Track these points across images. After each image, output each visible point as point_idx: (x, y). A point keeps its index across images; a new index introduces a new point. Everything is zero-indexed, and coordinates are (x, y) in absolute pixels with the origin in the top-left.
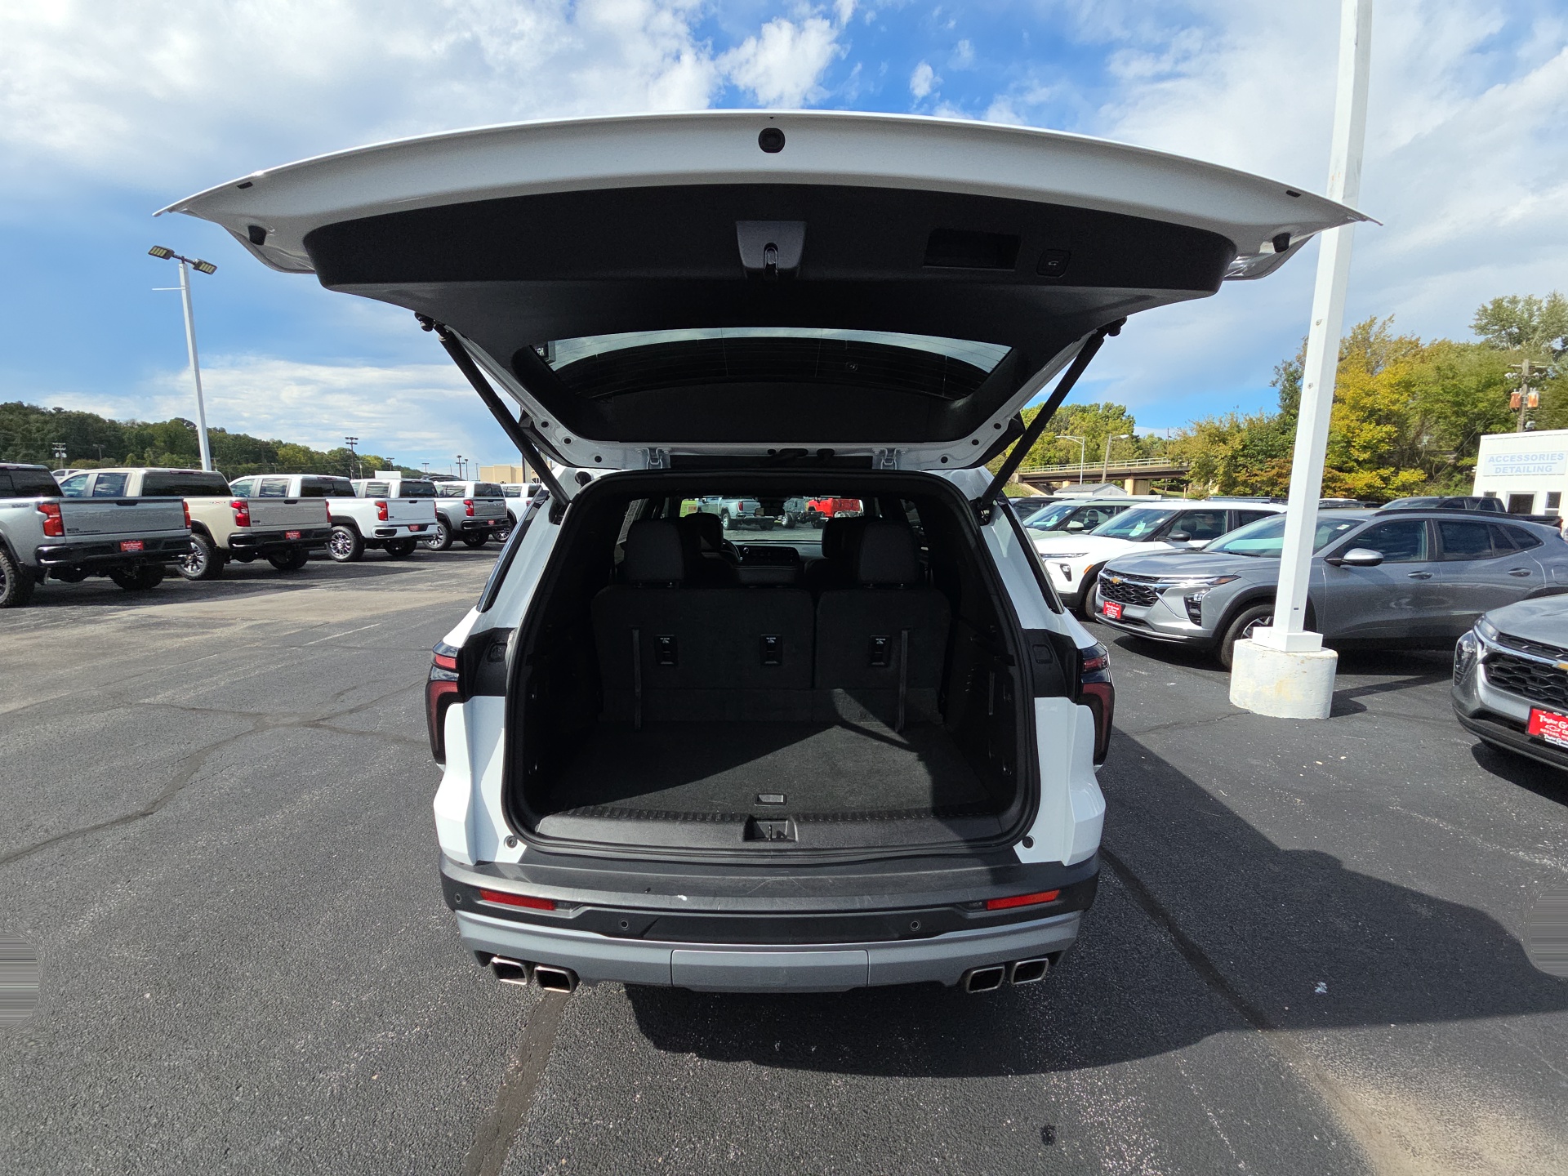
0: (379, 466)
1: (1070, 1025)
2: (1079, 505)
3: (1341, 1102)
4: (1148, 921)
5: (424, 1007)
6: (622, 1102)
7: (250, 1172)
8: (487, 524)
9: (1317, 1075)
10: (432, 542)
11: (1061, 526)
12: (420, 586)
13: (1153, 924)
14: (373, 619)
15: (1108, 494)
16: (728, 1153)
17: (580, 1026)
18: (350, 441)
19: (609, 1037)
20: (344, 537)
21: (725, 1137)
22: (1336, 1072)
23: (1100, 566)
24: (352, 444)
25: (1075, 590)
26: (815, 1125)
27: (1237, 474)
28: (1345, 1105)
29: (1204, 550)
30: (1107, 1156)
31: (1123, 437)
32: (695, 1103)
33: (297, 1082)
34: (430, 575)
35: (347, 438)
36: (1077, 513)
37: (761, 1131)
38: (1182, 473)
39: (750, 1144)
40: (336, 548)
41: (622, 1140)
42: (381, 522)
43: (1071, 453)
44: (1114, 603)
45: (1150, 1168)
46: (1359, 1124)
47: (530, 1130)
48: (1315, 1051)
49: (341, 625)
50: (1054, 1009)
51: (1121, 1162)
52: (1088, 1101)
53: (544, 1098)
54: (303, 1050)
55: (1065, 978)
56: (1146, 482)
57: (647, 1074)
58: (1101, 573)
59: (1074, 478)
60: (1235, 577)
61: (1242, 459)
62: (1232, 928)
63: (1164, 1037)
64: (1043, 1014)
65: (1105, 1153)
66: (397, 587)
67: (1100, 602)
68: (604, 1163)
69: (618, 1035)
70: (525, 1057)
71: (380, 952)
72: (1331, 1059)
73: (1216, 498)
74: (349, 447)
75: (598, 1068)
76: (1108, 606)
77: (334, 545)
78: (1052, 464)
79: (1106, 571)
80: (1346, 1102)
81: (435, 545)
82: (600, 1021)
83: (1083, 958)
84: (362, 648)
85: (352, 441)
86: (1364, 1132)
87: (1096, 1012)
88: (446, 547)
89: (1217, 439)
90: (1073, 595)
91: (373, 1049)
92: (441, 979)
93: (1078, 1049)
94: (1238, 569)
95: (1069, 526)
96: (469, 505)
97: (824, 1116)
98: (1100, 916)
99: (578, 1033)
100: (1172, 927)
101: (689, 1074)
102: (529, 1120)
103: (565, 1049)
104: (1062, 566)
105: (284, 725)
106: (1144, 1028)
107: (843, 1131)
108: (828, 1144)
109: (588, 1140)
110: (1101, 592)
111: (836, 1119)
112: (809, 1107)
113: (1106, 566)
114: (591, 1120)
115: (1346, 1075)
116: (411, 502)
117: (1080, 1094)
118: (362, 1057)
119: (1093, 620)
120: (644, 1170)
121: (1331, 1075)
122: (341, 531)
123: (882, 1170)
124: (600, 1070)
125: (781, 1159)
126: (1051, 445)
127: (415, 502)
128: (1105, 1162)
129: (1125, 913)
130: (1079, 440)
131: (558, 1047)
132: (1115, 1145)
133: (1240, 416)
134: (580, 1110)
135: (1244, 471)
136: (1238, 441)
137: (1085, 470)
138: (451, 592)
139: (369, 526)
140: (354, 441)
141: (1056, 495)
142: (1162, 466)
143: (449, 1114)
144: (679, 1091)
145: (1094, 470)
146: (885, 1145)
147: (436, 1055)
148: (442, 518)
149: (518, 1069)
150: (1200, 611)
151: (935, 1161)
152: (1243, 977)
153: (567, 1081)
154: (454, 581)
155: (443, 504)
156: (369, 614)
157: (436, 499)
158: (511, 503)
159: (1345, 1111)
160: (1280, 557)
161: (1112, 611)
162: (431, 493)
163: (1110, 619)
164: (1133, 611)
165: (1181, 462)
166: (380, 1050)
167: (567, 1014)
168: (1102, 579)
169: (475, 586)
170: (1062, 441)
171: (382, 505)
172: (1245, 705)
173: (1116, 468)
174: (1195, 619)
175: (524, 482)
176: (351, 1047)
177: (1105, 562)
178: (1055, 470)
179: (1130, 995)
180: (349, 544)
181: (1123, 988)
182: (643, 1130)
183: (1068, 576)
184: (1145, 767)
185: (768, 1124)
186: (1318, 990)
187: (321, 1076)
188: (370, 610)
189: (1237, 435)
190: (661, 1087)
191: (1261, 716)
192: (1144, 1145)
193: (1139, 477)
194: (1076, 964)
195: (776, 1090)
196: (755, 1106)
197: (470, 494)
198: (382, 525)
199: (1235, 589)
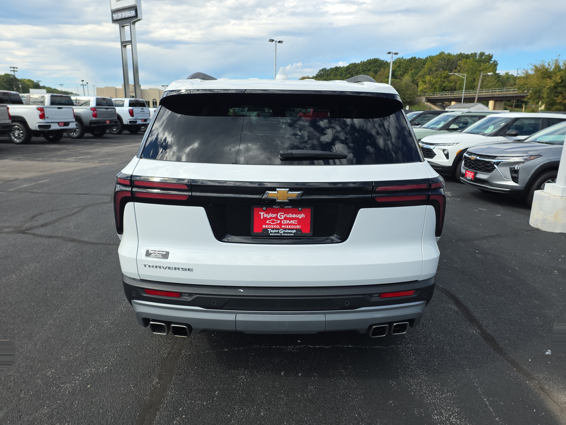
0: (31, 85)
1: (424, 366)
2: (457, 115)
3: (550, 398)
4: (468, 324)
5: (108, 359)
6: (209, 395)
7: (34, 424)
8: (105, 122)
9: (540, 387)
10: (72, 133)
11: (447, 128)
12: (69, 159)
13: (471, 326)
14: (45, 177)
15: (477, 108)
16: (260, 413)
17: (186, 366)
18: (12, 69)
19: (201, 370)
20: (18, 129)
21: (259, 407)
22: (549, 386)
23: (465, 150)
24: (14, 71)
25: (450, 164)
26: (300, 403)
27: (556, 98)
28: (552, 399)
29: (525, 141)
30: (435, 414)
31: (489, 74)
32: (244, 395)
33: (51, 388)
34: (74, 153)
35: (11, 67)
36: (456, 120)
37: (276, 405)
38: (524, 97)
39: (270, 410)
40: (14, 136)
41: (210, 409)
42: (41, 120)
43: (458, 84)
44: (471, 170)
45: (454, 419)
46: (557, 407)
47: (166, 406)
48: (540, 377)
49: (26, 180)
50: (417, 359)
51: (441, 417)
52: (429, 394)
53: (172, 394)
54: (51, 376)
55: (424, 347)
56: (502, 102)
57: (220, 384)
58: (465, 154)
59: (458, 100)
60: (539, 156)
61: (560, 88)
62: (510, 328)
63: (468, 371)
64: (411, 362)
65: (434, 413)
66: (55, 159)
67: (463, 171)
68: (203, 417)
69: (205, 370)
70: (160, 377)
71: (81, 336)
72: (548, 381)
73: (542, 111)
74: (12, 73)
75: (197, 382)
76: (467, 173)
77: (13, 134)
78: (446, 91)
79: (468, 153)
80: (552, 398)
81: (75, 135)
82: (196, 364)
83: (433, 339)
84: (41, 193)
85: (14, 69)
86: (559, 410)
87: (437, 361)
88: (81, 137)
89: (546, 76)
90: (449, 167)
91: (86, 375)
92: (114, 348)
93: (426, 375)
94: (541, 151)
95: (451, 127)
96: (94, 111)
97: (305, 400)
98: (444, 322)
99: (185, 369)
100: (480, 327)
101: (241, 384)
102: (166, 402)
103: (180, 375)
104: (444, 150)
105: (5, 232)
106: (459, 367)
107: (314, 405)
108: (307, 410)
109: (194, 409)
110: (464, 164)
111: (310, 401)
112: (298, 396)
113: (468, 150)
114: (195, 401)
115: (554, 387)
116: (59, 108)
117: (425, 392)
118: (81, 378)
119: (459, 181)
120: (222, 419)
121: (546, 387)
122: (16, 125)
123: (332, 419)
124: (198, 383)
125: (285, 415)
126: (446, 79)
127: (61, 108)
128: (434, 416)
129: (457, 321)
130: (462, 76)
131: (176, 374)
132: (439, 410)
133: (560, 61)
134: (190, 398)
135: (560, 96)
136: (559, 77)
137: (465, 95)
138: (88, 162)
139: (34, 123)
140: (15, 69)
141: (446, 110)
142: (512, 92)
143: (127, 400)
144: (236, 391)
145: (471, 94)
146: (333, 410)
147: (117, 377)
148: (78, 118)
149: (158, 383)
150: (518, 175)
151: (356, 416)
152: (511, 348)
153: (182, 387)
154: (89, 156)
155: (78, 110)
156: (41, 174)
157: (73, 107)
158: (118, 110)
159: (551, 401)
160: (562, 144)
161: (470, 176)
162: (70, 103)
163: (469, 180)
164: (481, 176)
165: (523, 90)
166: (89, 376)
167: (179, 361)
168: (466, 157)
169: (102, 159)
170: (452, 77)
171: (41, 110)
172: (537, 226)
173: (485, 93)
174: (515, 179)
175: (126, 97)
176: (74, 375)
177: (467, 148)
178: (448, 95)
179: (455, 354)
180: (22, 133)
181: (452, 351)
182: (220, 405)
183: (447, 156)
184: (478, 256)
185: (279, 403)
186: (547, 353)
187: (62, 385)
188: (41, 172)
189: (558, 73)
190: (227, 389)
191: (545, 232)
192: (453, 410)
193: (497, 100)
194: (430, 342)
195: (282, 390)
196: (272, 396)
197: (93, 104)
198: (42, 122)
199: (539, 162)
